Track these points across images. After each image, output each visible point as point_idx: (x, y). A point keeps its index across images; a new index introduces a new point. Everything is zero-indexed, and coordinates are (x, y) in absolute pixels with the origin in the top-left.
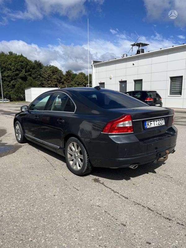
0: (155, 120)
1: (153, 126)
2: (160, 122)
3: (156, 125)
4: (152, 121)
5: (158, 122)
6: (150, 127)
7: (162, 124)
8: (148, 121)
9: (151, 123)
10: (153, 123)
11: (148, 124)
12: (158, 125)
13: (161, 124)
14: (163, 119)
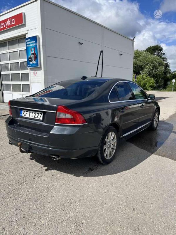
0: (32, 112)
1: (27, 116)
2: (37, 115)
3: (31, 117)
4: (28, 112)
5: (34, 115)
6: (25, 116)
7: (39, 119)
8: (24, 111)
9: (27, 113)
10: (28, 113)
11: (24, 113)
12: (33, 118)
13: (37, 117)
14: (42, 113)
